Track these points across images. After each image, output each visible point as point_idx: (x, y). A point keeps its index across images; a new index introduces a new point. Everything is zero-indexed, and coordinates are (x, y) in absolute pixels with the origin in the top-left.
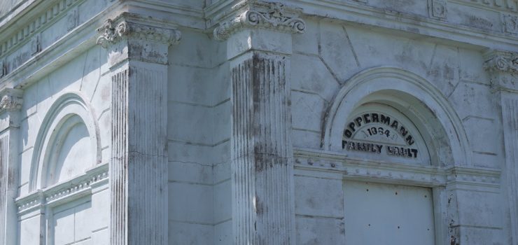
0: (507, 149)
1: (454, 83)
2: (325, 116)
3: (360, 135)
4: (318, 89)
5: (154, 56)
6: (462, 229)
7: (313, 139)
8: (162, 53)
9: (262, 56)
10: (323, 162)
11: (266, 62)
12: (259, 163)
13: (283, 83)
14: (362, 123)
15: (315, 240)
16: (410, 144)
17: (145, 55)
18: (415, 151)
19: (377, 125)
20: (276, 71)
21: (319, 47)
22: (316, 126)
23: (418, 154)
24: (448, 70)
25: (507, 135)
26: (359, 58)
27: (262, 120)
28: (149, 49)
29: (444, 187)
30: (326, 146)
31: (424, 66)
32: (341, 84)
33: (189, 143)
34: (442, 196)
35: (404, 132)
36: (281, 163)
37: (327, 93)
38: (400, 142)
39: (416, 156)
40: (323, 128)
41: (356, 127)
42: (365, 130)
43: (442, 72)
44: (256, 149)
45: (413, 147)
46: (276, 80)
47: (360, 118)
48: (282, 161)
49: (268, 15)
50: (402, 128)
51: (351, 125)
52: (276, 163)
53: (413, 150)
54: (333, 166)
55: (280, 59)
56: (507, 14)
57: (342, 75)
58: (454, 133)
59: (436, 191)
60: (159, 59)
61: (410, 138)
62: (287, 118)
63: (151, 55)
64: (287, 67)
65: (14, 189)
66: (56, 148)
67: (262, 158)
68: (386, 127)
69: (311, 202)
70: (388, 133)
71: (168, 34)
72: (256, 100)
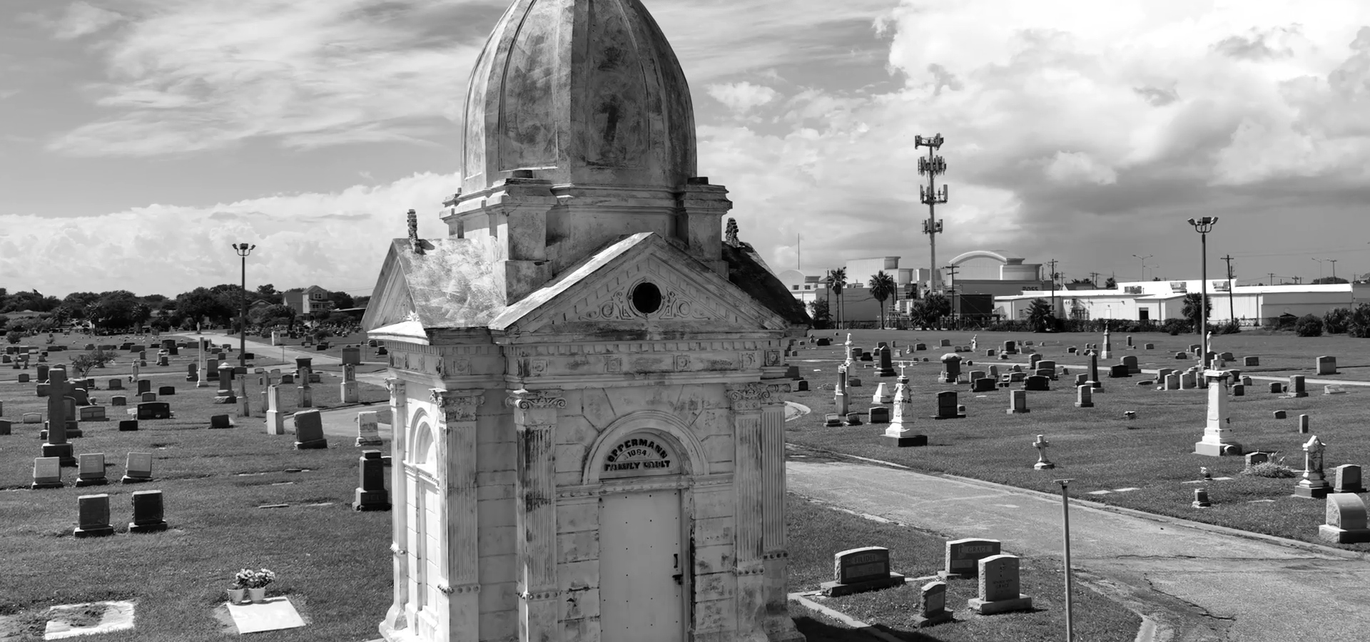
0: (738, 458)
1: (697, 412)
2: (585, 459)
3: (622, 458)
4: (581, 439)
5: (465, 417)
6: (697, 522)
7: (575, 477)
8: (471, 414)
9: (532, 429)
10: (582, 494)
11: (536, 433)
12: (529, 506)
13: (548, 445)
14: (624, 449)
15: (575, 549)
16: (664, 457)
17: (458, 418)
18: (668, 462)
19: (635, 448)
20: (543, 438)
21: (583, 408)
22: (578, 466)
23: (670, 464)
24: (692, 403)
25: (739, 448)
26: (615, 410)
27: (531, 475)
28: (461, 412)
29: (687, 489)
30: (585, 482)
31: (671, 404)
32: (600, 432)
33: (495, 471)
34: (686, 495)
35: (658, 449)
36: (546, 503)
37: (588, 441)
38: (655, 457)
39: (668, 466)
40: (583, 468)
41: (618, 453)
42: (626, 453)
43: (687, 406)
44: (527, 496)
45: (666, 459)
46: (544, 444)
47: (622, 446)
48: (546, 502)
49: (536, 401)
50: (658, 446)
51: (614, 452)
52: (542, 503)
53: (666, 462)
54: (590, 494)
55: (548, 428)
56: (744, 353)
57: (600, 425)
58: (694, 452)
59: (683, 492)
60: (469, 418)
61: (664, 452)
62: (552, 471)
63: (463, 416)
64: (553, 434)
65: (402, 452)
66: (423, 438)
67: (532, 502)
68: (643, 448)
69: (572, 522)
70: (645, 453)
71: (474, 400)
72: (528, 461)
